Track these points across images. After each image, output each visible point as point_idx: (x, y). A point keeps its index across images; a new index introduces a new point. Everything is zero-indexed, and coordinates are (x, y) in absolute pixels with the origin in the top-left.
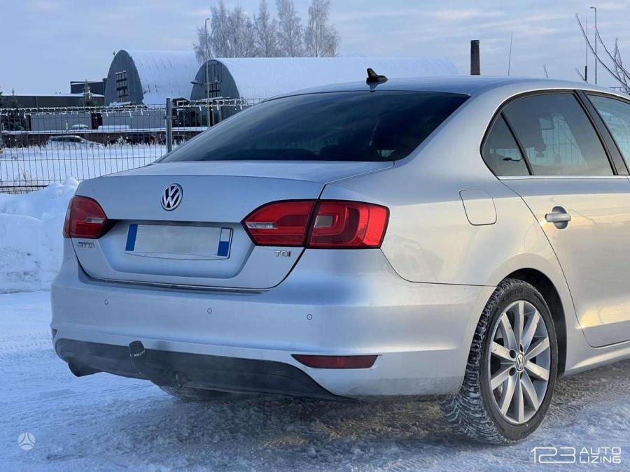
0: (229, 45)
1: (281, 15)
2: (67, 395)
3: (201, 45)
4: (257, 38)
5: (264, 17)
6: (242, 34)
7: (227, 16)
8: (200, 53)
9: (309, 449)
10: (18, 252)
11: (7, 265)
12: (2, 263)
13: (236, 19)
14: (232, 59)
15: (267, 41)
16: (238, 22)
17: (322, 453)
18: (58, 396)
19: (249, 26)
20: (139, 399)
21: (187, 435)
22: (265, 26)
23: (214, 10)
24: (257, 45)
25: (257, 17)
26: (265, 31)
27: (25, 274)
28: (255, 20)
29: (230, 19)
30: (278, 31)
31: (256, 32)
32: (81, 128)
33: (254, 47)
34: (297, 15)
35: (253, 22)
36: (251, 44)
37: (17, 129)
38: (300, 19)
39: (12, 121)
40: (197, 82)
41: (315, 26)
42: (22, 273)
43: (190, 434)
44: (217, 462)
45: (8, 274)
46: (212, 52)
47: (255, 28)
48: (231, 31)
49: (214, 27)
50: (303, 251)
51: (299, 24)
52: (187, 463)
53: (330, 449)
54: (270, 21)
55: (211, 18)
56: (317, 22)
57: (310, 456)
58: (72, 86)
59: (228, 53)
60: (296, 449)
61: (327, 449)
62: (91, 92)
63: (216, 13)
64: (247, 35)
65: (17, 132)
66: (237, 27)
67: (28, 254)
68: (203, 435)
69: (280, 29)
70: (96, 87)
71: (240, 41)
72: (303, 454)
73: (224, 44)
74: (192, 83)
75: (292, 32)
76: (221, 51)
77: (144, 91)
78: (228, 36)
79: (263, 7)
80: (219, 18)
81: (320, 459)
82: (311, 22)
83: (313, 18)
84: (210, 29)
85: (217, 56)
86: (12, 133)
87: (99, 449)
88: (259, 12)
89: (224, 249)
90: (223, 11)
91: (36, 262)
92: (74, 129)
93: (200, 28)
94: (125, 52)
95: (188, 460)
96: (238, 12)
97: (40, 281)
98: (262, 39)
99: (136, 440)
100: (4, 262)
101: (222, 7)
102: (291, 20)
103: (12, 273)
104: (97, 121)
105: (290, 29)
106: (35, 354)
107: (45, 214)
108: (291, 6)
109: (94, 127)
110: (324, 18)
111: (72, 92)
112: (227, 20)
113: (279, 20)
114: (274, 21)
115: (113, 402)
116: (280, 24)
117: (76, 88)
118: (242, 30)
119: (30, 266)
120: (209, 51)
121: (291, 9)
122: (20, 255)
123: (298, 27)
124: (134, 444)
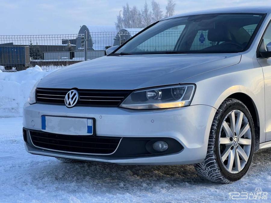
0: (131, 23)
1: (154, 10)
2: (10, 159)
3: (118, 23)
4: (143, 20)
5: (146, 11)
6: (136, 18)
7: (130, 10)
8: (118, 26)
9: (120, 184)
10: (9, 98)
11: (4, 104)
12: (1, 104)
13: (134, 12)
14: (132, 29)
15: (147, 21)
16: (135, 13)
17: (127, 186)
18: (6, 159)
19: (139, 14)
20: (44, 161)
21: (61, 177)
22: (146, 15)
23: (124, 8)
24: (143, 23)
25: (143, 10)
26: (146, 17)
27: (12, 109)
28: (142, 12)
29: (131, 11)
30: (152, 17)
31: (142, 17)
32: (65, 59)
33: (142, 24)
34: (161, 10)
35: (141, 13)
36: (140, 22)
37: (38, 59)
38: (162, 12)
39: (37, 56)
40: (116, 39)
41: (169, 14)
42: (11, 109)
43: (63, 176)
44: (71, 189)
45: (4, 109)
46: (123, 26)
47: (142, 15)
48: (131, 17)
49: (124, 15)
51: (162, 14)
52: (55, 189)
53: (131, 184)
54: (148, 13)
55: (123, 11)
56: (169, 13)
57: (120, 187)
58: (62, 41)
59: (130, 26)
60: (114, 184)
61: (130, 184)
62: (71, 43)
63: (125, 9)
64: (139, 18)
65: (38, 60)
66: (134, 15)
67: (14, 100)
68: (69, 177)
69: (153, 16)
70: (73, 41)
71: (135, 21)
72: (117, 186)
73: (128, 22)
74: (114, 39)
75: (159, 17)
76: (127, 25)
77: (93, 43)
78: (130, 19)
79: (146, 6)
80: (126, 11)
81: (125, 189)
82: (167, 13)
83: (168, 11)
84: (122, 16)
85: (125, 28)
86: (37, 61)
87: (14, 182)
88: (144, 8)
90: (128, 8)
91: (17, 103)
92: (62, 59)
93: (118, 16)
94: (86, 26)
95: (56, 188)
96: (135, 9)
97: (19, 112)
98: (145, 20)
99: (34, 179)
100: (3, 103)
101: (128, 6)
102: (158, 12)
103: (6, 108)
104: (72, 56)
105: (158, 16)
106: (3, 142)
107: (23, 82)
108: (158, 6)
109: (71, 58)
110: (173, 11)
111: (62, 44)
112: (130, 12)
113: (153, 12)
114: (151, 13)
115: (31, 162)
116: (153, 14)
117: (64, 42)
118: (136, 16)
119: (14, 105)
120: (122, 26)
121: (158, 7)
122: (10, 100)
123: (161, 15)
124: (32, 181)
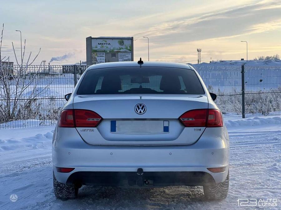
50: (206, 128)
89: (166, 129)
